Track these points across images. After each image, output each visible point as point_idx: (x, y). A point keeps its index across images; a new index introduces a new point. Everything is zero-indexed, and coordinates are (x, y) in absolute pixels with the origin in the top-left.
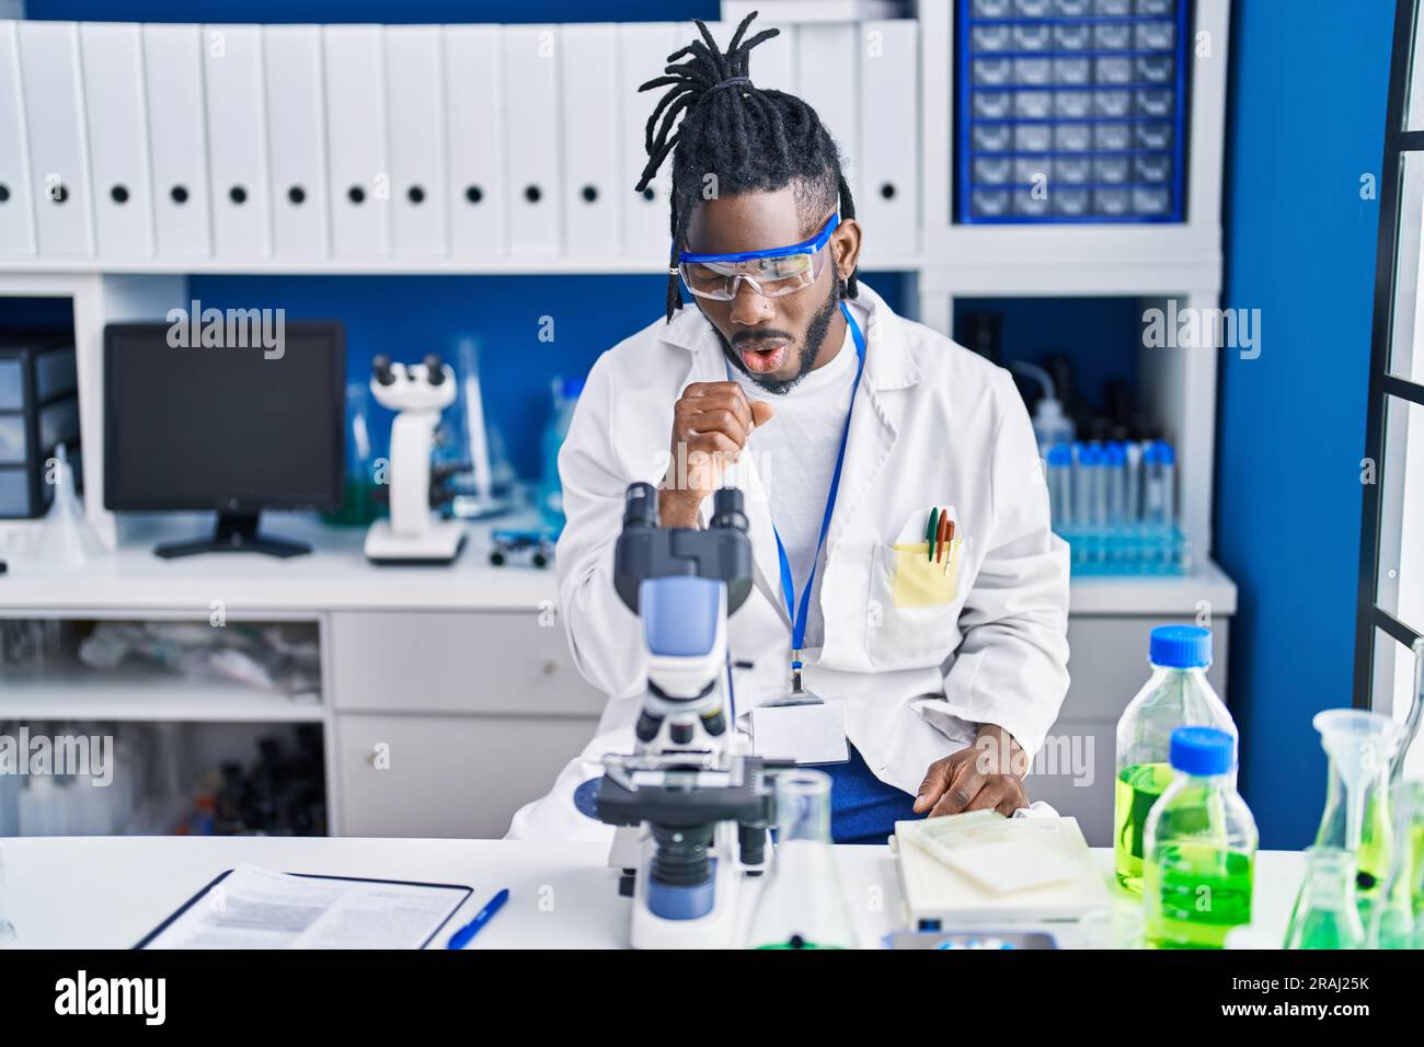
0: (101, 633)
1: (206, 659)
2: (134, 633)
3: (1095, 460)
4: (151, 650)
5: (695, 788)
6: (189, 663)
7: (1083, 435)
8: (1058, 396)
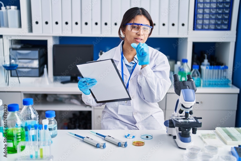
0: (49, 96)
1: (70, 100)
2: (55, 96)
3: (216, 69)
4: (58, 99)
5: (189, 122)
6: (67, 101)
7: (211, 65)
8: (208, 59)
